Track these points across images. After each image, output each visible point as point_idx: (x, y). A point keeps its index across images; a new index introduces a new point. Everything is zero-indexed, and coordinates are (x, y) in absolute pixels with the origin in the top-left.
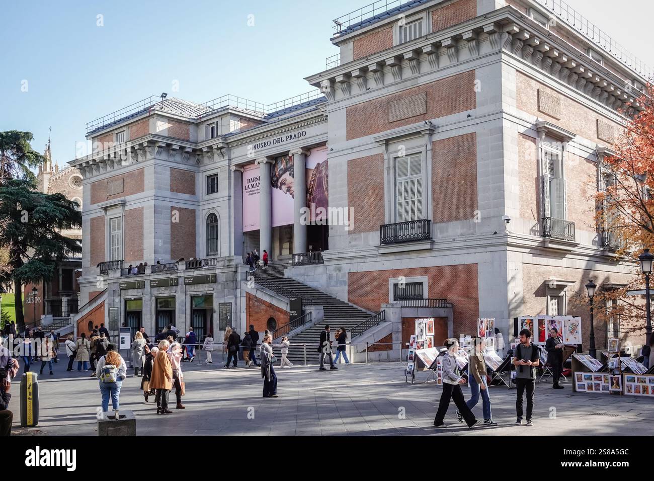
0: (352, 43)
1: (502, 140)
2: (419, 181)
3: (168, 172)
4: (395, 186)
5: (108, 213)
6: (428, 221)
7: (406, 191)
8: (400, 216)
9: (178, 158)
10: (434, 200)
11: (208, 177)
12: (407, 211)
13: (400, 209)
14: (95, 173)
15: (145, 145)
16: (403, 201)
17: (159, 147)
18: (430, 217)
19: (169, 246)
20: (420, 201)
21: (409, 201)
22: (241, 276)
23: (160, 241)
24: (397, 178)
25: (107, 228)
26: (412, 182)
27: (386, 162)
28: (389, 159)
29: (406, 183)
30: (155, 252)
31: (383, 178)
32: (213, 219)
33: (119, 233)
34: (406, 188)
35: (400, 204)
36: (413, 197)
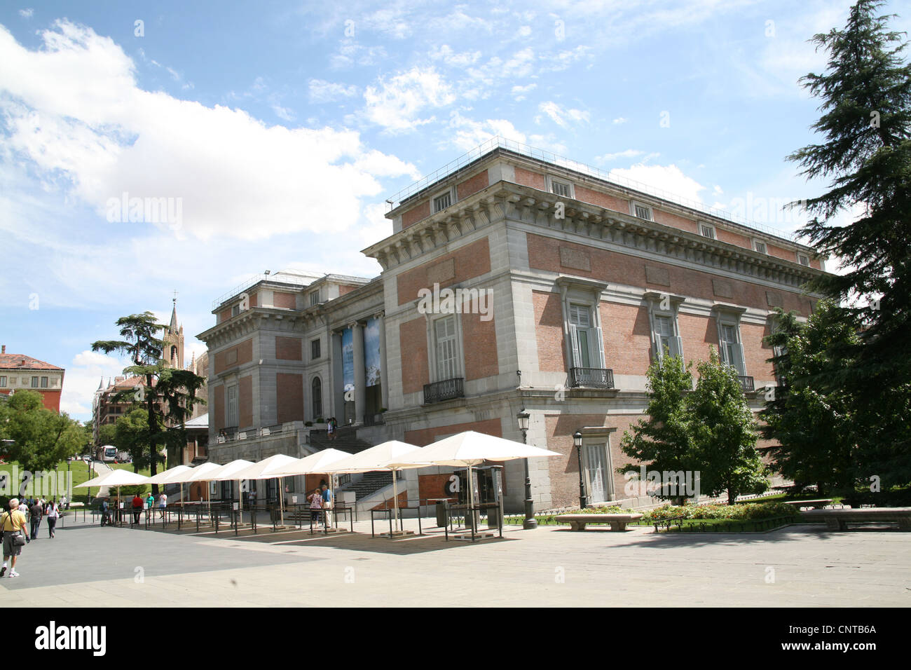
0: (401, 217)
1: (512, 300)
2: (454, 340)
3: (273, 341)
4: (436, 346)
5: (227, 381)
6: (462, 379)
7: (445, 351)
8: (442, 374)
9: (285, 326)
10: (466, 359)
11: (313, 342)
12: (446, 371)
13: (442, 367)
14: (217, 345)
15: (251, 317)
16: (443, 361)
17: (263, 318)
18: (463, 376)
19: (276, 411)
20: (455, 360)
21: (448, 360)
22: (301, 440)
23: (266, 406)
24: (438, 339)
25: (226, 395)
26: (449, 342)
27: (427, 323)
28: (429, 321)
29: (445, 343)
30: (261, 418)
31: (426, 339)
32: (317, 383)
33: (234, 401)
34: (445, 347)
35: (441, 364)
36: (450, 357)
